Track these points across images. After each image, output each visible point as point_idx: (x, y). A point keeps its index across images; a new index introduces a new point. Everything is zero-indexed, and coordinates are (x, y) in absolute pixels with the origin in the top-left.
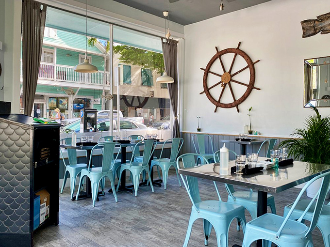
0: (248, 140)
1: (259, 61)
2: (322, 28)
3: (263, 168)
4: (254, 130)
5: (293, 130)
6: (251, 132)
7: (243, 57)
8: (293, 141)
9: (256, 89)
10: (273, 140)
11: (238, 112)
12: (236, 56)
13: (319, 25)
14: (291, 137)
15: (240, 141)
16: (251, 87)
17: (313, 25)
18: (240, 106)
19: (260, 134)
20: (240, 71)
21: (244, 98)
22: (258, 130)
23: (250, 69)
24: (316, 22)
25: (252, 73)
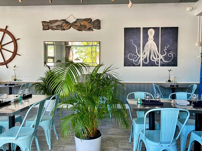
0: (13, 84)
1: (19, 39)
2: (51, 27)
3: (11, 101)
4: (17, 78)
5: (38, 78)
6: (15, 80)
7: (9, 35)
8: (38, 84)
9: (18, 55)
10: (28, 84)
11: (7, 68)
12: (4, 33)
13: (50, 25)
14: (37, 81)
15: (8, 85)
16: (15, 53)
17: (47, 24)
18: (8, 65)
19: (21, 81)
20: (8, 44)
21: (11, 60)
22: (20, 79)
23: (14, 43)
24: (49, 24)
25: (15, 46)
